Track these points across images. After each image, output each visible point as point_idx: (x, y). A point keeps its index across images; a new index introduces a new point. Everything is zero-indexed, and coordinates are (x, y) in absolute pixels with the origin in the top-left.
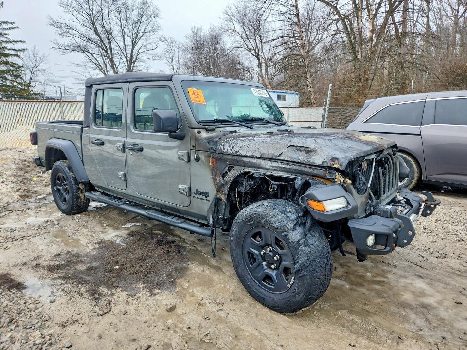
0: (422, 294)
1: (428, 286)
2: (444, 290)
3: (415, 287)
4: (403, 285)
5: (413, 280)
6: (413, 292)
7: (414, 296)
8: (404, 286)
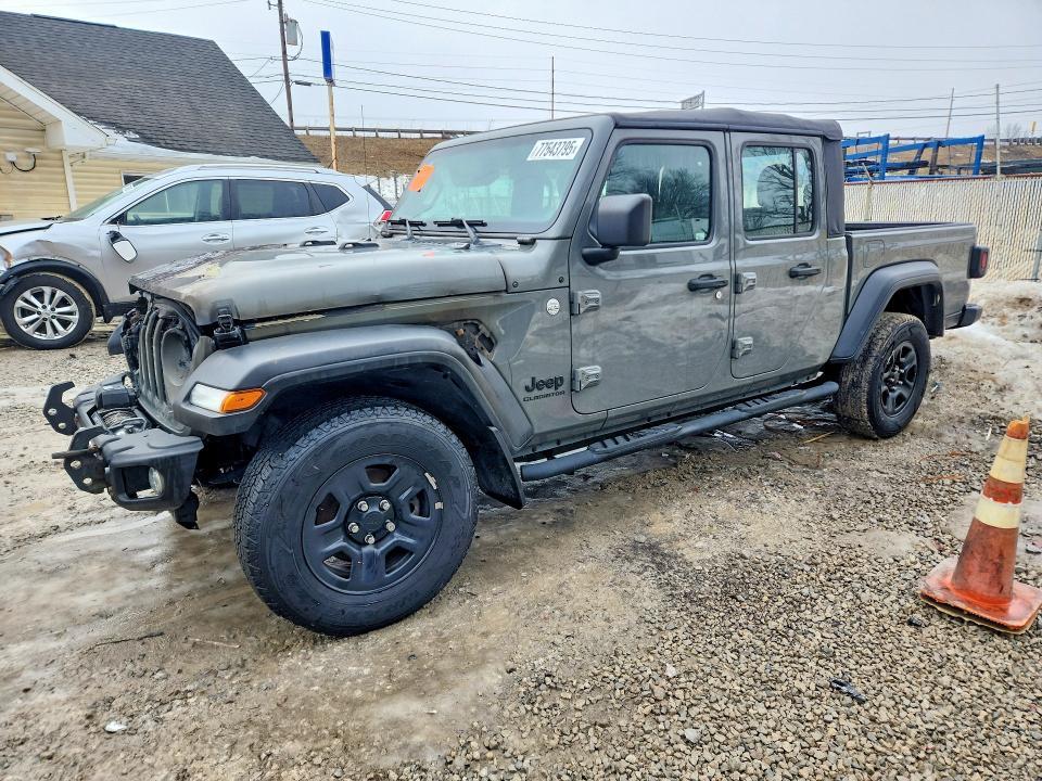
0: (71, 589)
1: (72, 605)
2: (38, 617)
3: (95, 590)
4: (119, 580)
5: (109, 600)
6: (89, 581)
7: (84, 577)
8: (113, 579)
